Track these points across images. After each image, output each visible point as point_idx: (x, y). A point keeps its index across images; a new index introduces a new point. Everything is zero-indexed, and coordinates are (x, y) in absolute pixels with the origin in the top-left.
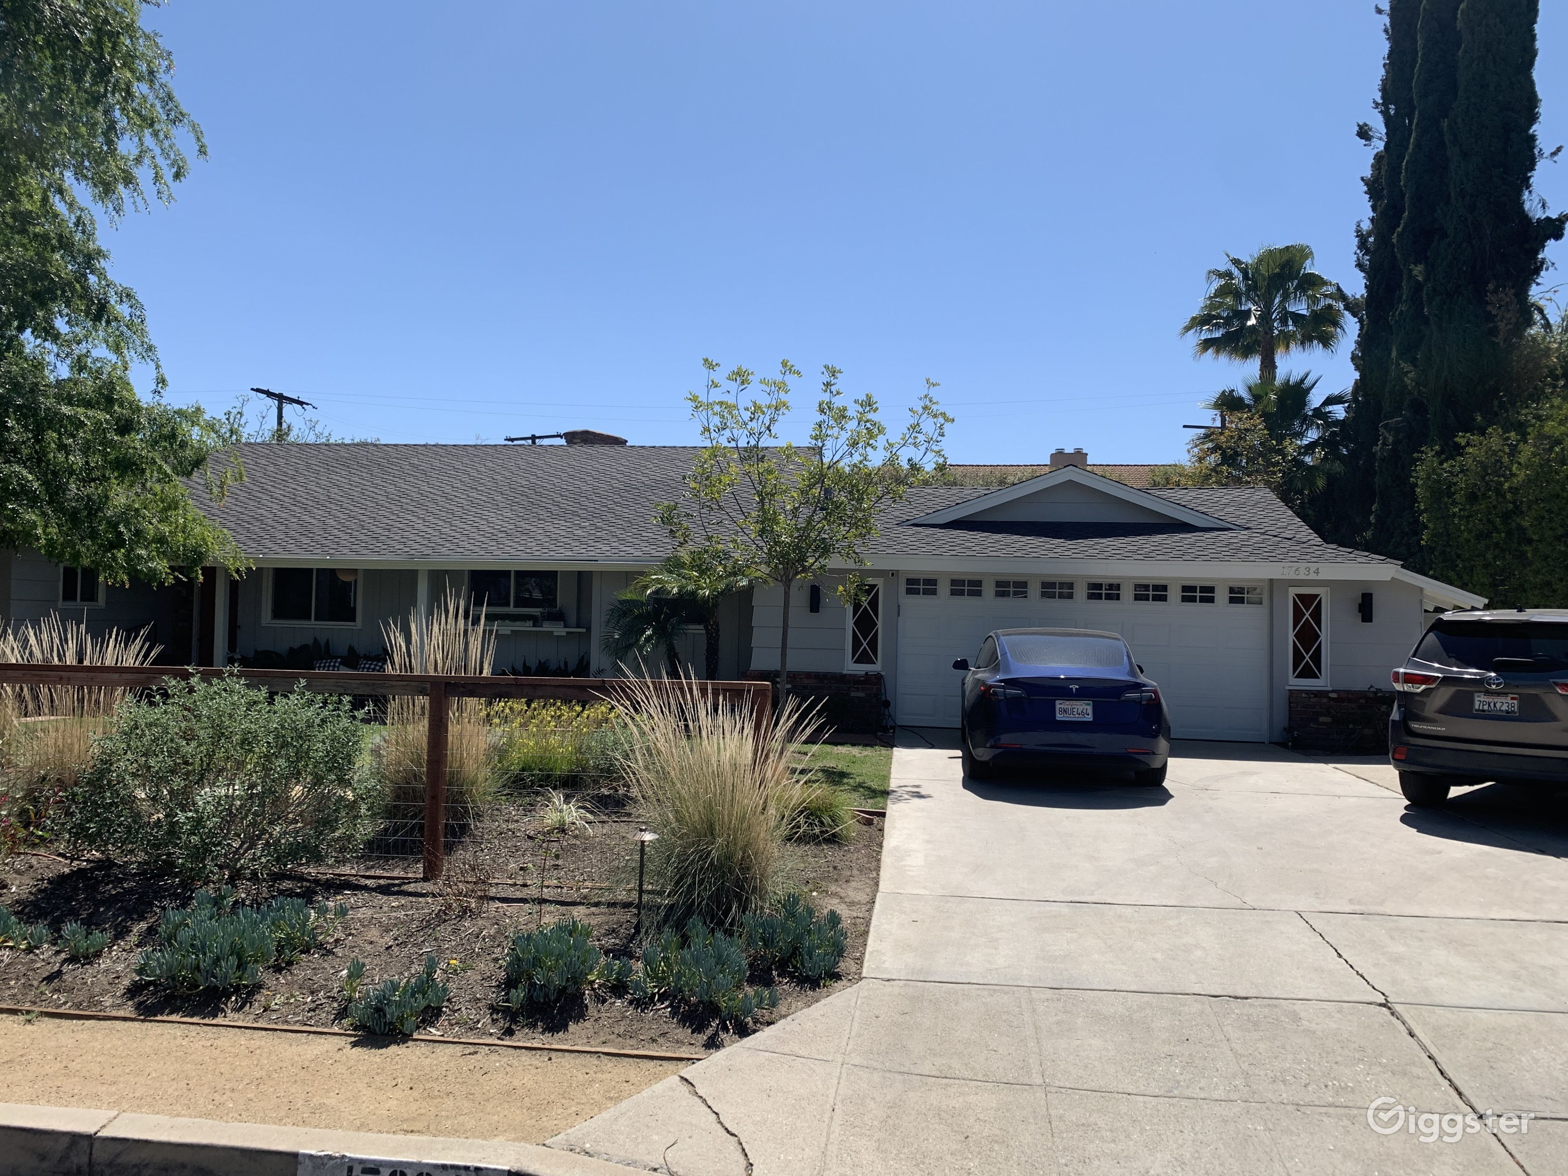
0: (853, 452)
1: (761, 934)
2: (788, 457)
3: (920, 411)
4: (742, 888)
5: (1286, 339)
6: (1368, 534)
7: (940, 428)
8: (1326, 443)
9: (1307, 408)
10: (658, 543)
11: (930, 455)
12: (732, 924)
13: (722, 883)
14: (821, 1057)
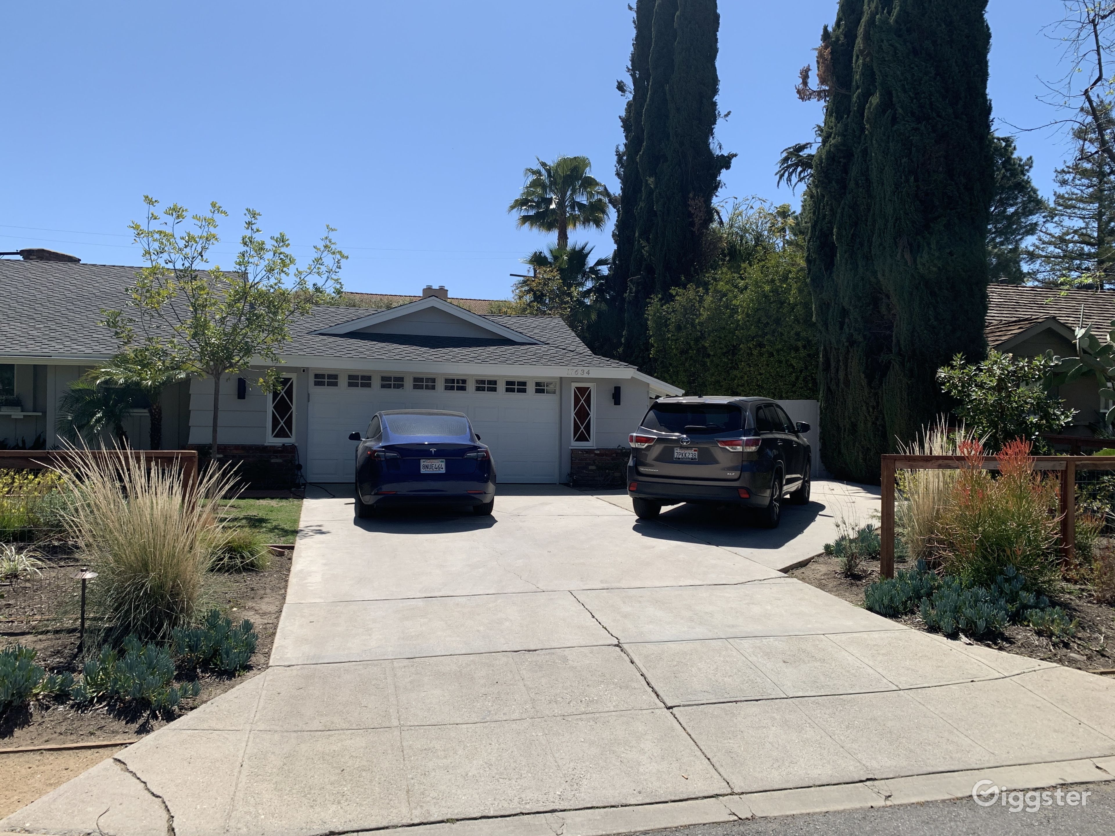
0: (270, 276)
1: (188, 642)
2: (217, 277)
3: (322, 249)
4: (172, 610)
5: (575, 219)
6: (620, 350)
7: (338, 262)
8: (598, 290)
9: (586, 267)
10: (107, 343)
11: (330, 282)
12: (163, 637)
13: (156, 607)
14: (234, 728)
